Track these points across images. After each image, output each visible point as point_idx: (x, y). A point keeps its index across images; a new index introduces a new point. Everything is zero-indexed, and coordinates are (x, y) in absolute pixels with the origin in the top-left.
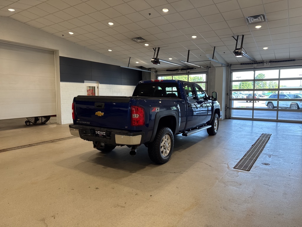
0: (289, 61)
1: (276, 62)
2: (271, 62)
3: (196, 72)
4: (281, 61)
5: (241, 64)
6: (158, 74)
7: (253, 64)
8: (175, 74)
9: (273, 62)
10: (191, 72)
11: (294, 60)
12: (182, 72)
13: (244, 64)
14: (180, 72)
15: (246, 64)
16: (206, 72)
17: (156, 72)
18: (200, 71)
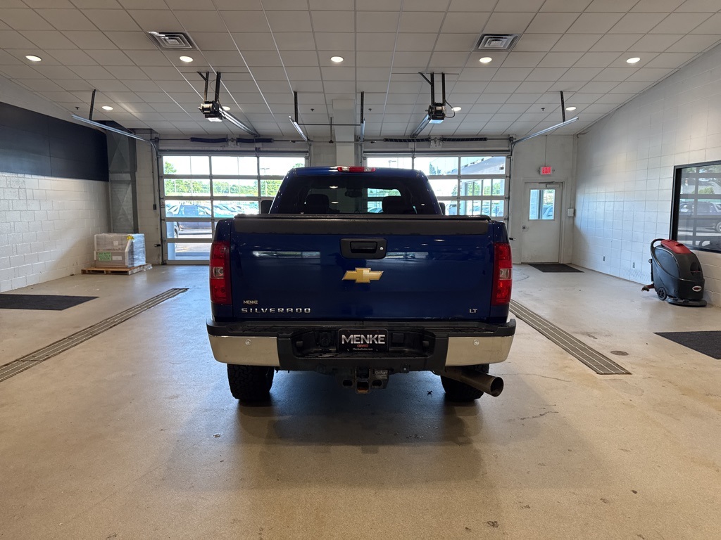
0: (477, 139)
1: (454, 140)
2: (444, 139)
3: (277, 149)
4: (463, 140)
5: (387, 140)
6: (161, 148)
7: (409, 141)
8: (217, 151)
9: (449, 140)
10: (265, 149)
11: (485, 139)
12: (238, 148)
13: (391, 140)
14: (231, 146)
15: (396, 140)
16: (307, 152)
17: (157, 140)
18: (289, 150)
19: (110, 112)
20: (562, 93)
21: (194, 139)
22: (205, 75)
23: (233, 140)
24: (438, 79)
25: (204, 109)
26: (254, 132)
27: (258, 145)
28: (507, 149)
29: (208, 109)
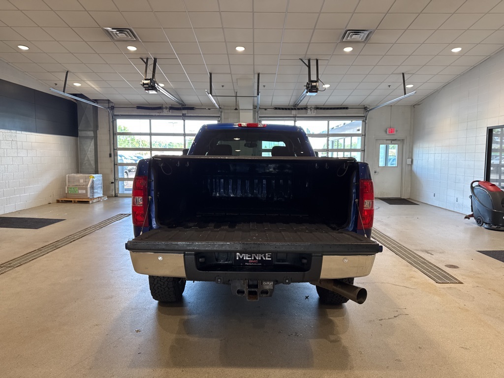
0: (341, 108)
1: (324, 109)
2: (317, 108)
3: (198, 115)
4: (331, 109)
5: (276, 108)
6: (115, 114)
7: (292, 109)
8: (155, 116)
9: (321, 109)
10: (189, 115)
11: (347, 108)
12: (170, 114)
13: (279, 109)
14: (165, 112)
15: (283, 109)
16: (219, 117)
17: (112, 108)
18: (206, 115)
19: (80, 87)
20: (403, 74)
21: (139, 108)
22: (145, 60)
23: (166, 108)
24: (313, 63)
25: (144, 84)
26: (182, 103)
27: (184, 112)
28: (363, 115)
29: (147, 84)
